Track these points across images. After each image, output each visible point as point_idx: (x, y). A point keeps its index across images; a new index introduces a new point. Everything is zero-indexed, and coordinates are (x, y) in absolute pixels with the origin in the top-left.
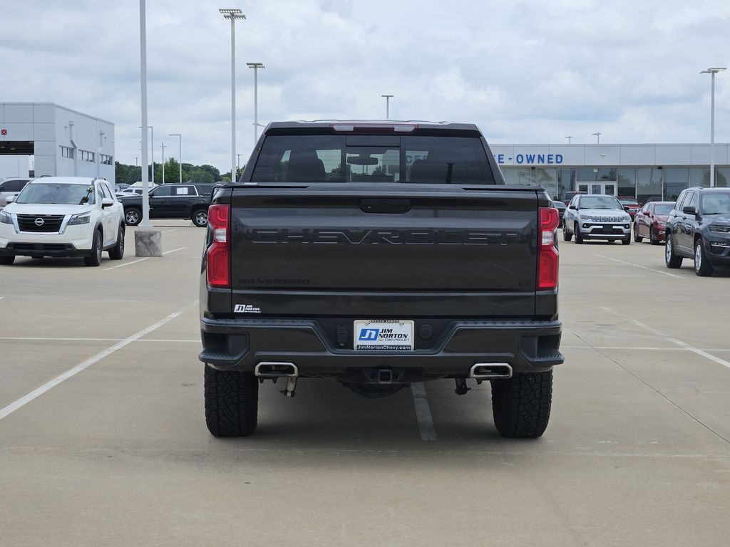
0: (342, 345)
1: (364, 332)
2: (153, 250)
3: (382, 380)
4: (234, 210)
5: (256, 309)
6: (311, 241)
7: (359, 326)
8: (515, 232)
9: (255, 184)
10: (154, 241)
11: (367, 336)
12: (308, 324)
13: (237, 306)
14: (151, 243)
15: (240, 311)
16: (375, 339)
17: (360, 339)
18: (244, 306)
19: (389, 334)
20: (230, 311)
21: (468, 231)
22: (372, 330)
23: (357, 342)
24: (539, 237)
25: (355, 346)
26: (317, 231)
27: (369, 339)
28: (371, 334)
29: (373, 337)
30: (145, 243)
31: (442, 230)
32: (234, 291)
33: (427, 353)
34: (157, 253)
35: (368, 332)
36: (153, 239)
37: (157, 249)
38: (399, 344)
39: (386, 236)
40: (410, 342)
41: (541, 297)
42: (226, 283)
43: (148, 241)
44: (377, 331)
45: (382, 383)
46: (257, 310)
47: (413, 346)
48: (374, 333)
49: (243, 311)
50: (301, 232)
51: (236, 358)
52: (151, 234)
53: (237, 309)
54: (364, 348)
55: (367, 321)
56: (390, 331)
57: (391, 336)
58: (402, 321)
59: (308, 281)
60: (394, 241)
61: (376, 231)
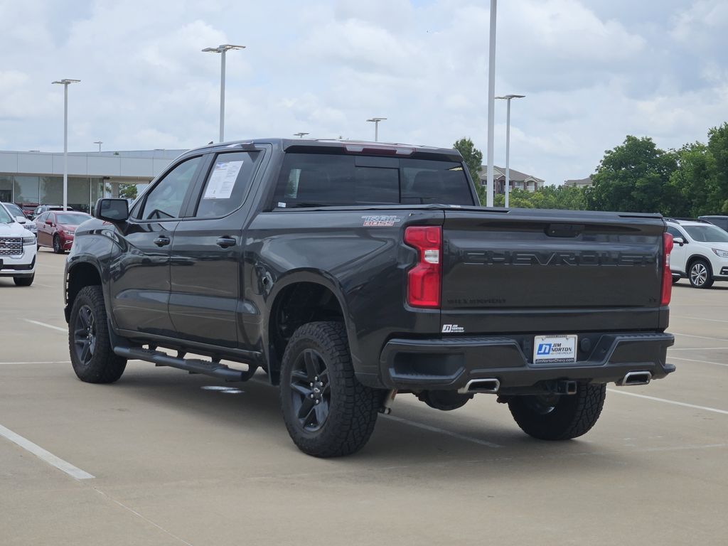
1: (541, 347)
3: (569, 391)
4: (445, 232)
5: (460, 328)
6: (511, 262)
7: (538, 340)
9: (459, 207)
11: (542, 351)
12: (512, 342)
13: (445, 326)
15: (447, 331)
16: (548, 353)
17: (538, 354)
18: (451, 326)
19: (558, 348)
20: (438, 332)
21: (621, 253)
22: (546, 345)
23: (536, 357)
25: (534, 360)
26: (516, 252)
27: (544, 353)
29: (547, 351)
32: (443, 312)
33: (589, 364)
35: (544, 347)
38: (565, 357)
39: (566, 258)
40: (573, 354)
42: (435, 304)
44: (550, 345)
45: (570, 393)
46: (461, 330)
47: (576, 358)
48: (548, 347)
49: (449, 331)
51: (453, 377)
53: (446, 329)
54: (540, 361)
55: (544, 337)
56: (559, 345)
57: (560, 350)
58: (568, 336)
59: (504, 301)
60: (571, 262)
61: (559, 254)
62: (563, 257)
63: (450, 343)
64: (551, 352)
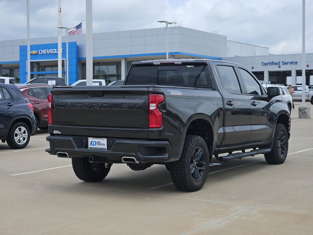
0: (84, 147)
1: (92, 142)
2: (306, 115)
3: (90, 161)
4: (53, 96)
6: (73, 107)
7: (90, 140)
8: (139, 104)
10: (306, 112)
11: (92, 144)
12: (70, 138)
13: (54, 131)
14: (305, 112)
15: (55, 133)
16: (95, 145)
17: (91, 145)
18: (56, 131)
19: (99, 143)
21: (122, 104)
22: (94, 142)
23: (90, 146)
24: (149, 106)
25: (89, 147)
26: (75, 104)
27: (93, 145)
28: (94, 143)
29: (94, 144)
30: (302, 113)
31: (113, 104)
32: (54, 126)
34: (307, 117)
35: (93, 142)
36: (306, 111)
37: (308, 115)
38: (102, 148)
39: (95, 106)
40: (105, 147)
41: (151, 131)
43: (303, 112)
44: (96, 142)
46: (60, 133)
47: (107, 148)
48: (95, 143)
50: (70, 104)
52: (305, 109)
54: (91, 148)
55: (92, 138)
56: (100, 142)
57: (100, 144)
58: (103, 139)
59: (74, 123)
60: (98, 107)
61: (92, 104)
62: (94, 105)
63: (57, 137)
64: (96, 145)
